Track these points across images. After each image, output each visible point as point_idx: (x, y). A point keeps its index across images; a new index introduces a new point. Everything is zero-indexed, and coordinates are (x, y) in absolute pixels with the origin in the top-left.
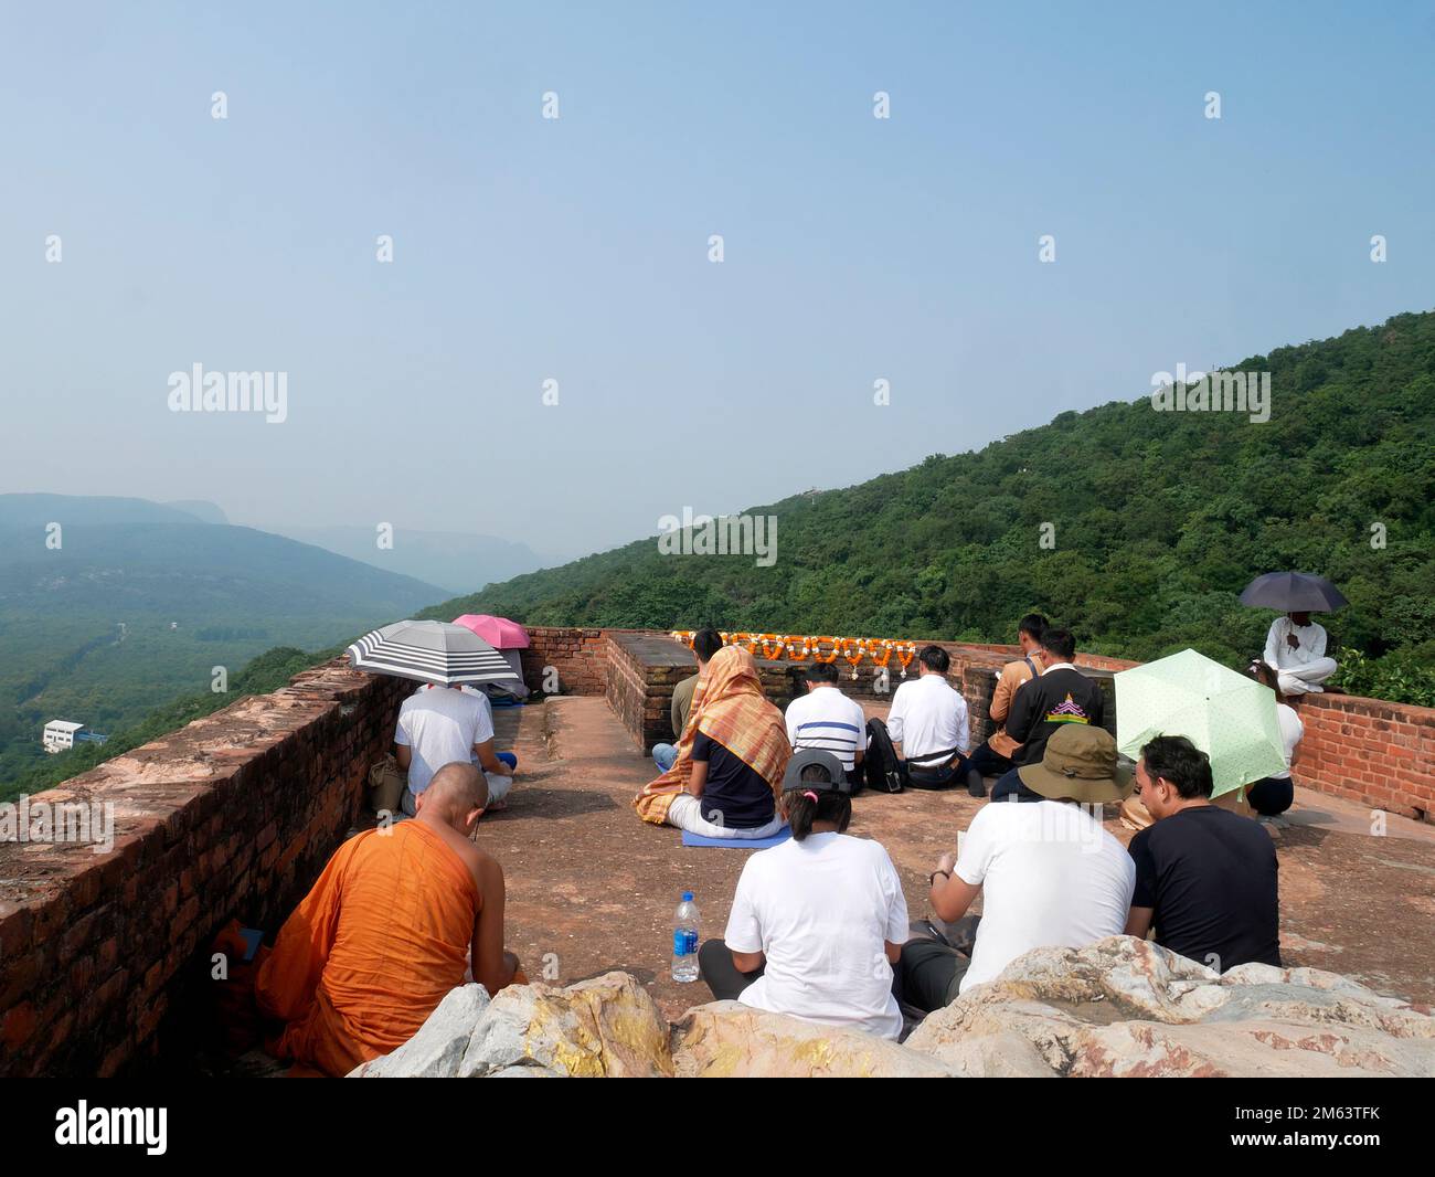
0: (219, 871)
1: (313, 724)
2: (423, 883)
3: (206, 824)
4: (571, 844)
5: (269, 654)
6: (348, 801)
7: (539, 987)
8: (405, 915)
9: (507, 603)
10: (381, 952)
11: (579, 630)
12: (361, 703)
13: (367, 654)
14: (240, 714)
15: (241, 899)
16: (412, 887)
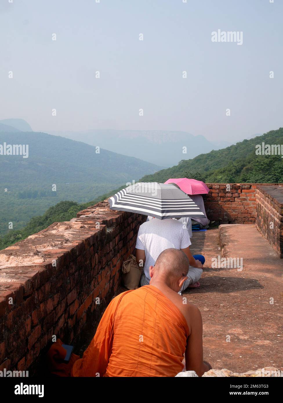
0: (50, 313)
1: (93, 237)
2: (157, 321)
3: (43, 287)
4: (238, 306)
5: (58, 205)
6: (111, 281)
7: (226, 371)
8: (148, 339)
9: (193, 172)
10: (137, 359)
11: (238, 185)
12: (117, 226)
13: (118, 201)
14: (54, 232)
15: (61, 329)
16: (151, 324)
